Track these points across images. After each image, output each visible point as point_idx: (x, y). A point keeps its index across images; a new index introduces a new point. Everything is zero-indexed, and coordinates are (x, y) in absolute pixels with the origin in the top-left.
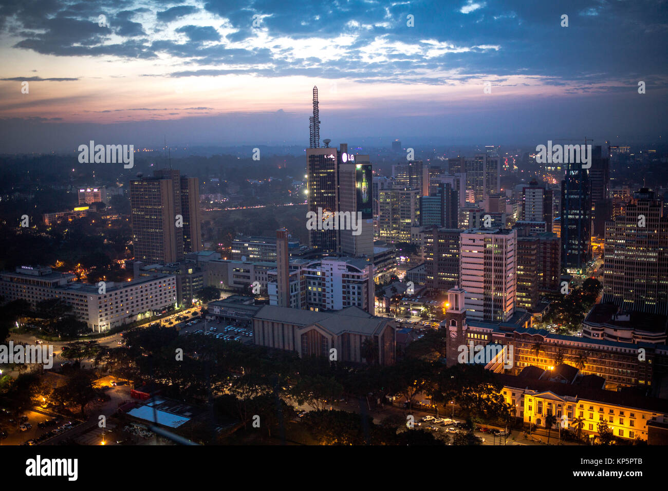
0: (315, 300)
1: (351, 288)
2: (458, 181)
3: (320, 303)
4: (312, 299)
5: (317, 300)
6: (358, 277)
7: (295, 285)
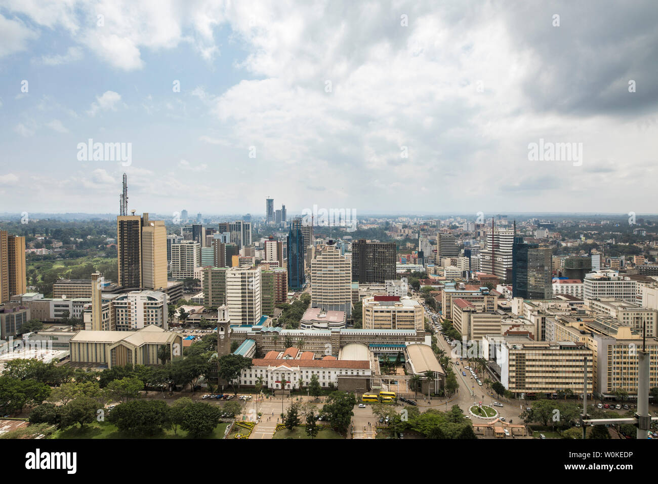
0: (122, 323)
1: (150, 312)
2: (225, 237)
3: (126, 325)
4: (120, 323)
5: (124, 323)
6: (156, 304)
7: (107, 313)
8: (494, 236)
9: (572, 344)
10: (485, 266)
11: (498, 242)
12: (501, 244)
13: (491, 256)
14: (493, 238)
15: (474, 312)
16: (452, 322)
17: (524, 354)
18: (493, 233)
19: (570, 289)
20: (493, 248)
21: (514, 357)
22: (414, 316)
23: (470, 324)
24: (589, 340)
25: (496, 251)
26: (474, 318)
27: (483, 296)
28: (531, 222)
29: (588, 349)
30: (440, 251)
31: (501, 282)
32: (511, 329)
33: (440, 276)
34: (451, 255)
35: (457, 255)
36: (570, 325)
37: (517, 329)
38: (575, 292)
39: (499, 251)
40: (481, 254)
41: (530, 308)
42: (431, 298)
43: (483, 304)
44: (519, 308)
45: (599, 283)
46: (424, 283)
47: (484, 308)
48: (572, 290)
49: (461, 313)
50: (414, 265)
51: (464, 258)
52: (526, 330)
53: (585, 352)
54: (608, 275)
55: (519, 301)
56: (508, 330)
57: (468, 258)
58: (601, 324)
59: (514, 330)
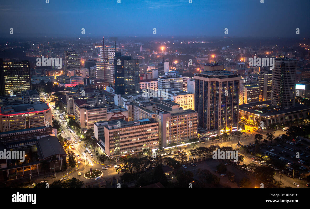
8: (105, 52)
9: (147, 120)
10: (100, 74)
11: (108, 56)
13: (103, 66)
17: (118, 131)
19: (151, 85)
20: (104, 61)
21: (113, 134)
23: (86, 116)
24: (157, 116)
25: (107, 63)
29: (156, 122)
32: (113, 116)
34: (76, 68)
36: (147, 108)
38: (153, 87)
40: (96, 65)
41: (125, 100)
44: (119, 101)
51: (85, 69)
52: (123, 116)
53: (154, 124)
54: (171, 75)
55: (118, 96)
56: (111, 117)
57: (88, 69)
58: (164, 105)
59: (116, 116)
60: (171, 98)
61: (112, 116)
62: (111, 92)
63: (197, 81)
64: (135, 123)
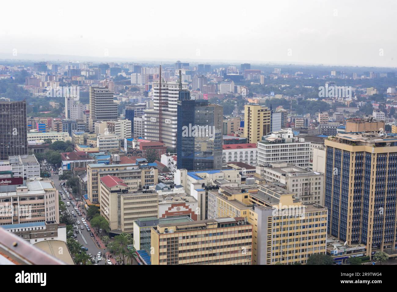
8: (162, 91)
9: (232, 219)
10: (151, 131)
11: (167, 98)
12: (170, 101)
13: (157, 118)
14: (160, 93)
15: (125, 192)
16: (99, 208)
17: (177, 238)
18: (160, 86)
19: (244, 155)
20: (160, 107)
21: (165, 243)
22: (44, 204)
23: (119, 207)
24: (250, 213)
25: (164, 110)
26: (124, 199)
27: (139, 170)
28: (217, 72)
29: (248, 224)
30: (94, 112)
31: (168, 151)
32: (170, 209)
33: (92, 146)
34: (108, 118)
35: (116, 117)
36: (233, 198)
37: (178, 209)
38: (249, 158)
39: (168, 111)
40: (146, 115)
41: (195, 181)
42: (75, 177)
43: (139, 180)
44: (182, 183)
45: (273, 147)
46: (68, 158)
47: (140, 186)
48: (246, 156)
49: (108, 194)
50: (56, 134)
51: (125, 121)
52: (188, 210)
53: (244, 228)
54: (282, 137)
55: (182, 173)
56: (166, 212)
57: (130, 121)
58: (265, 194)
59: (175, 210)
60: (280, 181)
61: (167, 210)
62: (169, 166)
63: (330, 150)
64: (209, 225)
